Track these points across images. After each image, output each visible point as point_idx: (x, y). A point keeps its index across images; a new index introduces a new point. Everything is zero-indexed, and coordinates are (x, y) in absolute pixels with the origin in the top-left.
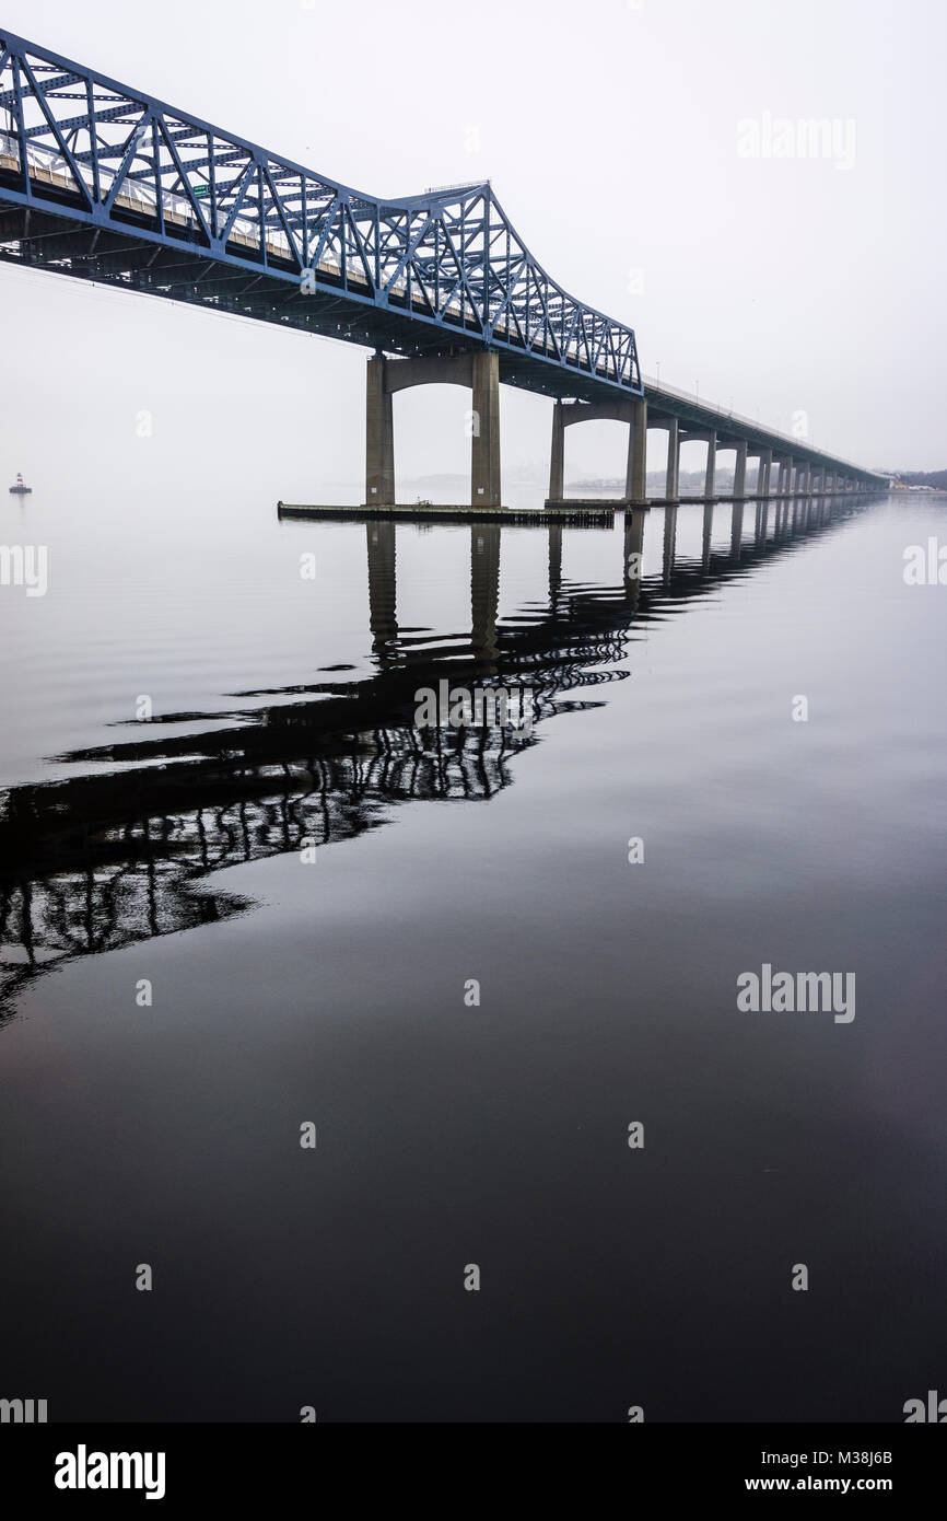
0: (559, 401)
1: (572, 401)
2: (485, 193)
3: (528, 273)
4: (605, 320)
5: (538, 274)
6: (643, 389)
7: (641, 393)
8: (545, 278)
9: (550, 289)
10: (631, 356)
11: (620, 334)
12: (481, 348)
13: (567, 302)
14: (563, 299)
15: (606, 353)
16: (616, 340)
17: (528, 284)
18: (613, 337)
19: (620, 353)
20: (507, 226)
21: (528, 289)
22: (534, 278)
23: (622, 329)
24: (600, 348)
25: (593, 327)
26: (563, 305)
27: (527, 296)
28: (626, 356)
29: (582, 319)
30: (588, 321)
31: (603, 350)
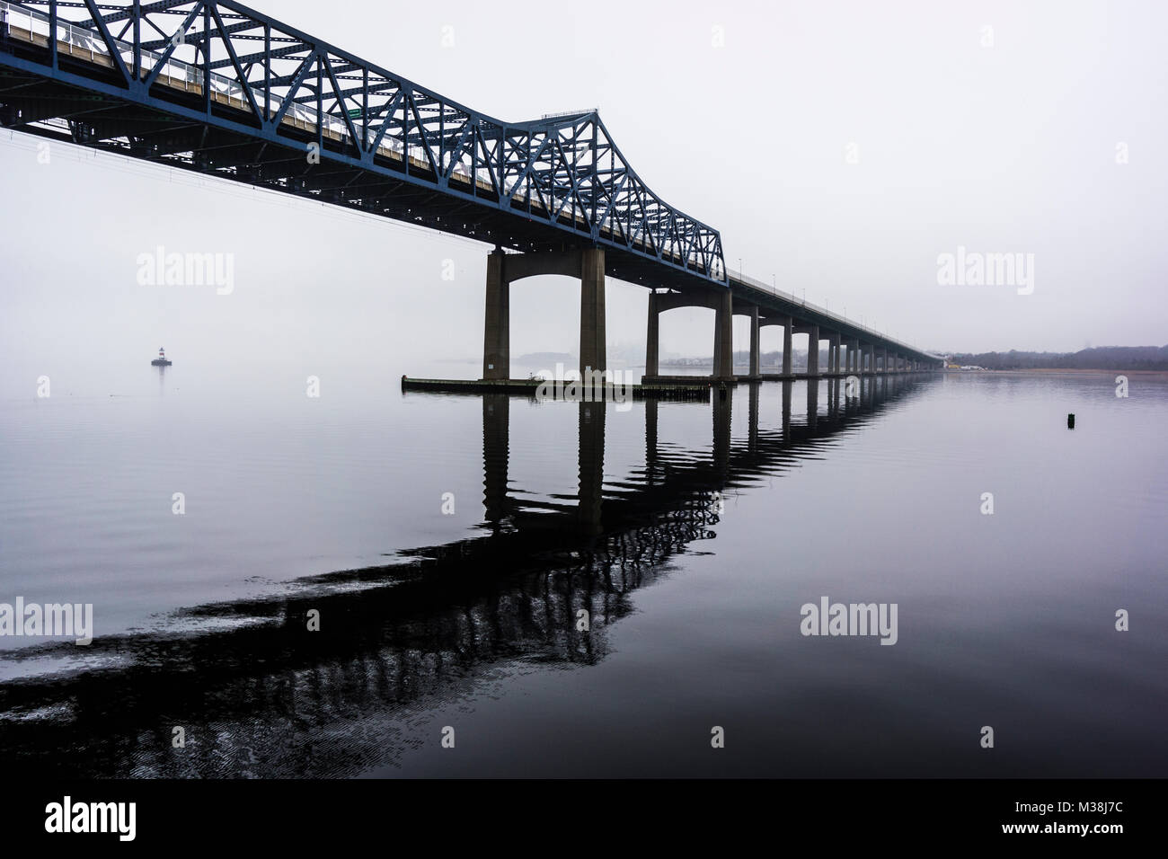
0: (654, 291)
1: (665, 290)
2: (594, 118)
3: (629, 183)
4: (695, 223)
5: (638, 185)
8: (644, 189)
9: (649, 198)
10: (717, 254)
11: (707, 234)
12: (589, 245)
13: (662, 207)
14: (659, 205)
15: (696, 250)
16: (704, 240)
17: (629, 193)
18: (701, 237)
19: (707, 251)
20: (612, 146)
21: (629, 196)
22: (635, 188)
23: (709, 231)
24: (690, 247)
25: (684, 229)
26: (659, 210)
27: (628, 203)
28: (713, 253)
29: (675, 222)
30: (681, 224)
31: (693, 248)
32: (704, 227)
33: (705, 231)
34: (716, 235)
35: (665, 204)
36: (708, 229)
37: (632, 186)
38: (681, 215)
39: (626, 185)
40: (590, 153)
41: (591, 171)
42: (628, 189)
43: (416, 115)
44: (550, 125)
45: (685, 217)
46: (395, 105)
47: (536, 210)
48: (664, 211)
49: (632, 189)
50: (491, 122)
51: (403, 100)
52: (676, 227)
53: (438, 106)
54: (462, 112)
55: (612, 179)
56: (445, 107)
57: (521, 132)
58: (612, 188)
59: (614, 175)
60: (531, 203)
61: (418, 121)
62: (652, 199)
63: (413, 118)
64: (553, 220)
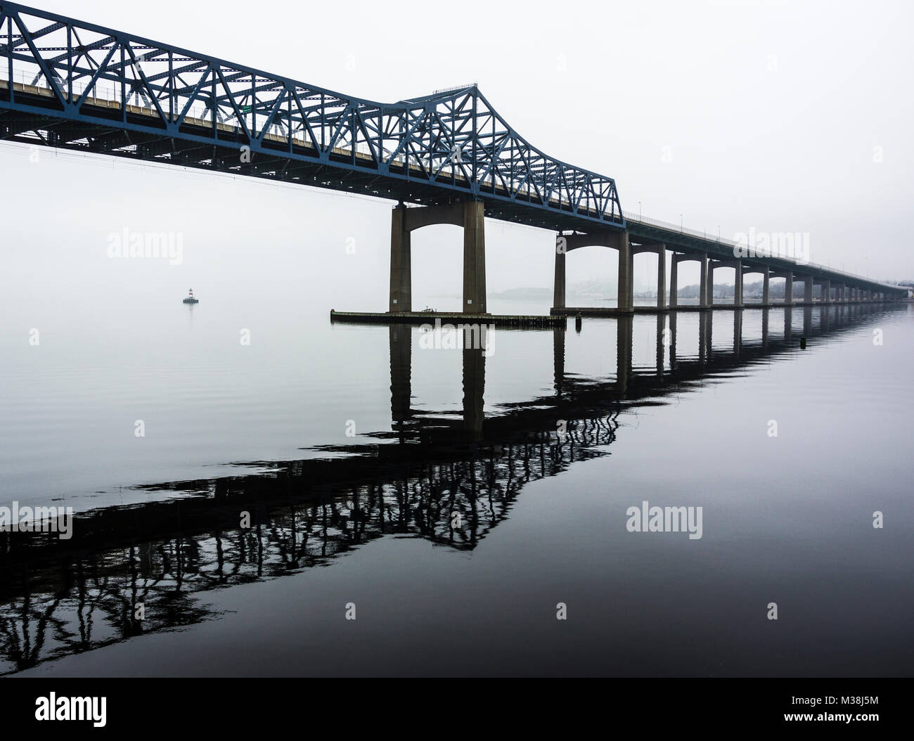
0: (561, 233)
1: (570, 232)
2: (474, 92)
3: (512, 144)
4: (586, 173)
5: (521, 144)
6: (624, 223)
7: (624, 226)
8: (528, 147)
9: (533, 154)
10: (612, 199)
11: (601, 183)
12: (470, 198)
13: (548, 162)
14: (545, 160)
15: (588, 197)
16: (596, 188)
17: (512, 152)
18: (594, 185)
19: (601, 196)
20: (493, 113)
21: (512, 155)
22: (518, 147)
23: (603, 179)
24: (581, 194)
25: (574, 179)
26: (545, 165)
27: (511, 160)
28: (608, 198)
29: (563, 174)
30: (570, 174)
31: (584, 195)
32: (596, 176)
33: (598, 180)
34: (612, 182)
35: (550, 159)
36: (601, 177)
37: (515, 145)
38: (569, 167)
39: (508, 145)
40: (471, 120)
41: (474, 136)
42: (511, 149)
43: (299, 104)
44: (428, 103)
45: (575, 168)
46: (281, 99)
47: (414, 173)
48: (552, 165)
49: (515, 148)
50: (369, 105)
51: (287, 95)
52: (564, 178)
53: (319, 96)
54: (342, 99)
55: (494, 141)
56: (326, 96)
57: (399, 109)
58: (493, 150)
59: (497, 138)
60: (409, 167)
61: (301, 110)
62: (537, 155)
63: (297, 108)
64: (432, 180)
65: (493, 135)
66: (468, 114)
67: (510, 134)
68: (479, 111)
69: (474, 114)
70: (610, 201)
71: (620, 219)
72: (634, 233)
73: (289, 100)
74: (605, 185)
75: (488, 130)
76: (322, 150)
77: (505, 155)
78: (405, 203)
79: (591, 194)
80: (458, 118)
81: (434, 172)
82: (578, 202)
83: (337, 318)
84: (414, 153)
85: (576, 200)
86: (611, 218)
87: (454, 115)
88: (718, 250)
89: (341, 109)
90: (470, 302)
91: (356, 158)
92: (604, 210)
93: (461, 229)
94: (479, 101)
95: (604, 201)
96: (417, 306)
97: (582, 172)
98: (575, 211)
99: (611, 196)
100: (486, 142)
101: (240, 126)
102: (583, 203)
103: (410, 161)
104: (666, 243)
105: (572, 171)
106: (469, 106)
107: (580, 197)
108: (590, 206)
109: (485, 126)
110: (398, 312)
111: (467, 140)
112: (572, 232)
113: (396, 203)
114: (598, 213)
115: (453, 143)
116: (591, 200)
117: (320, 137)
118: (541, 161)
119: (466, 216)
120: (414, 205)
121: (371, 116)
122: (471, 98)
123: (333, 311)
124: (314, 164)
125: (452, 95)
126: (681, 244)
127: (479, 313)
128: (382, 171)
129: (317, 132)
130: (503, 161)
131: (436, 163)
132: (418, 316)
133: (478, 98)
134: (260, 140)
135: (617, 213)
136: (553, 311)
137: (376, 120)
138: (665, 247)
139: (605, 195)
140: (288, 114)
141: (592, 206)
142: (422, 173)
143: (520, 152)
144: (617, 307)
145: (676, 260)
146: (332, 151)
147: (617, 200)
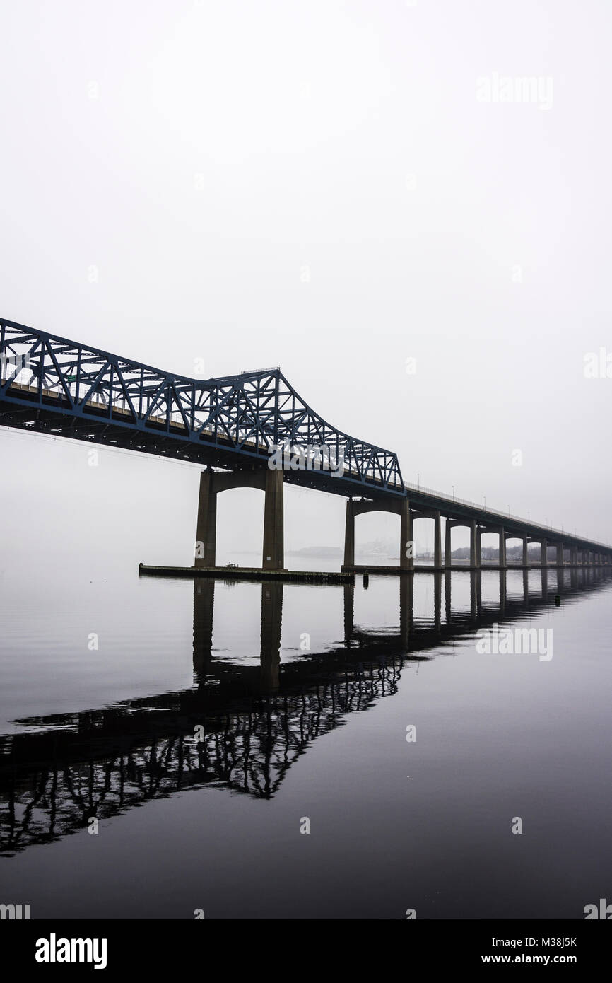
0: (351, 499)
1: (359, 498)
2: (277, 374)
3: (309, 419)
4: (373, 447)
5: (317, 420)
6: (405, 491)
7: (405, 494)
8: (323, 423)
9: (327, 429)
10: (395, 470)
11: (385, 456)
13: (340, 436)
14: (337, 435)
15: (374, 468)
16: (381, 460)
17: (309, 427)
18: (379, 458)
19: (385, 468)
20: (293, 393)
21: (309, 429)
22: (314, 423)
23: (387, 454)
24: (368, 465)
25: (362, 452)
26: (337, 439)
27: (308, 434)
28: (391, 470)
29: (353, 447)
30: (359, 448)
31: (371, 466)
32: (381, 450)
33: (383, 454)
34: (394, 456)
35: (342, 434)
36: (385, 452)
37: (311, 421)
38: (358, 442)
39: (306, 421)
40: (274, 398)
41: (276, 411)
42: (309, 424)
43: (120, 377)
44: (237, 382)
45: (363, 443)
46: (104, 371)
47: (222, 441)
48: (343, 439)
49: (312, 424)
50: (184, 380)
51: (109, 368)
52: (354, 451)
53: (139, 370)
54: (159, 374)
55: (294, 417)
56: (145, 371)
57: (211, 385)
58: (292, 424)
59: (296, 414)
60: (218, 436)
61: (121, 381)
62: (330, 430)
63: (118, 379)
64: (238, 448)
65: (293, 411)
66: (271, 392)
67: (307, 411)
68: (281, 391)
69: (276, 393)
70: (393, 472)
71: (402, 488)
72: (413, 501)
73: (111, 372)
74: (388, 459)
75: (288, 407)
76: (139, 418)
77: (302, 429)
78: (213, 468)
79: (376, 466)
80: (263, 396)
81: (240, 442)
82: (366, 472)
83: (145, 571)
84: (223, 424)
85: (364, 471)
86: (394, 487)
87: (259, 393)
88: (484, 518)
89: (158, 383)
90: (269, 559)
91: (170, 426)
92: (388, 479)
93: (263, 493)
94: (281, 382)
95: (388, 472)
96: (221, 561)
97: (369, 446)
98: (363, 479)
99: (394, 468)
100: (286, 417)
101: (64, 393)
102: (370, 473)
103: (218, 431)
104: (441, 511)
105: (360, 446)
106: (272, 386)
107: (368, 468)
108: (376, 476)
109: (286, 403)
110: (202, 567)
111: (270, 415)
112: (360, 498)
113: (205, 467)
114: (383, 482)
115: (258, 417)
116: (377, 471)
117: (138, 406)
118: (334, 436)
119: (267, 481)
120: (221, 470)
121: (185, 390)
122: (274, 379)
123: (141, 564)
124: (131, 429)
125: (258, 376)
126: (453, 511)
127: (276, 569)
128: (193, 439)
129: (135, 401)
130: (301, 434)
131: (242, 433)
132: (221, 571)
133: (280, 380)
134: (82, 406)
135: (399, 483)
136: (343, 569)
137: (189, 393)
138: (439, 513)
139: (389, 467)
140: (109, 385)
141: (378, 476)
142: (229, 442)
143: (316, 428)
144: (399, 565)
145: (449, 525)
146: (148, 419)
147: (399, 471)
